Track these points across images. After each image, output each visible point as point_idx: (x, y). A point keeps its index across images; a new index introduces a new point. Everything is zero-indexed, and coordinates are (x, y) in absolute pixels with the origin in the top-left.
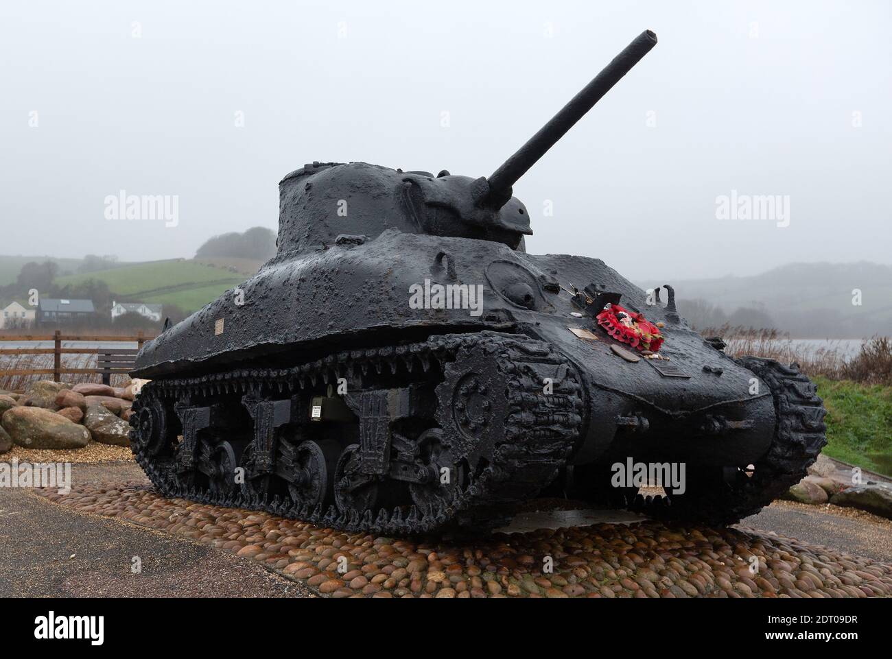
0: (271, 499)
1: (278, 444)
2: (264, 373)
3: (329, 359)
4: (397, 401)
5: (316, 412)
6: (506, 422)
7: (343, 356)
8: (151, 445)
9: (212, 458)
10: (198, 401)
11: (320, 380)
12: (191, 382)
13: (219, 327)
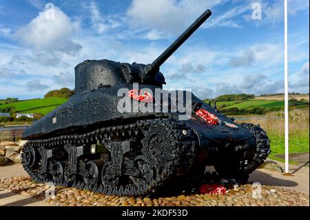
0: (77, 183)
1: (78, 162)
2: (72, 137)
3: (98, 131)
4: (125, 145)
5: (93, 150)
6: (171, 152)
7: (103, 129)
8: (30, 164)
9: (53, 168)
10: (48, 148)
11: (94, 139)
12: (44, 141)
13: (54, 120)
